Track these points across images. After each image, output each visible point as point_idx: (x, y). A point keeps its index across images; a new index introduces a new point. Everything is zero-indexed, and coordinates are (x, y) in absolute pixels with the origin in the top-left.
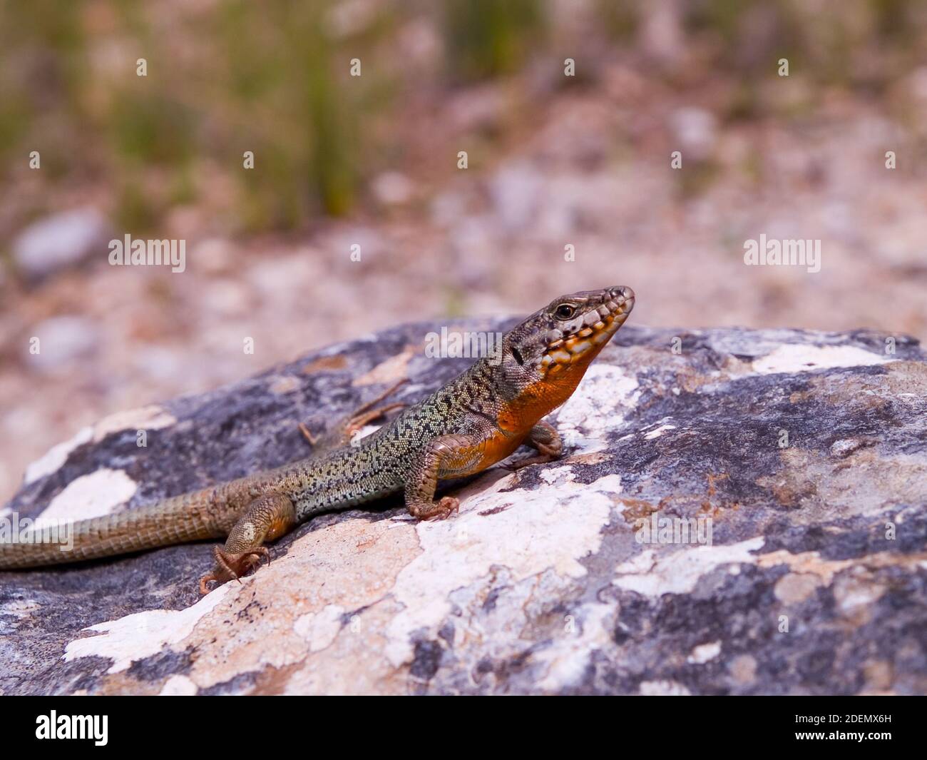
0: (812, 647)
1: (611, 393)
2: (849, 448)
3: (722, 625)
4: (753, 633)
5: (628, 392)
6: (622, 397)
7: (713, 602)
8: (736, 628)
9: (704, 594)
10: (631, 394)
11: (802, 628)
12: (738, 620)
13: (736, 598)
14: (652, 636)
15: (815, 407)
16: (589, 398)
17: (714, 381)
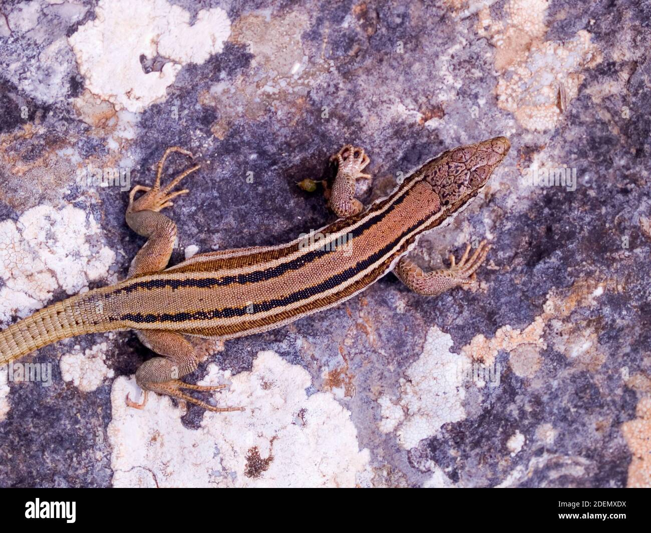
0: (571, 389)
1: (73, 235)
2: (369, 187)
3: (507, 420)
4: (528, 408)
5: (85, 224)
6: (84, 230)
7: (487, 412)
8: (516, 413)
9: (476, 411)
10: (88, 224)
11: (555, 384)
12: (513, 409)
13: (499, 399)
14: (466, 456)
15: (244, 131)
16: (67, 256)
17: (121, 153)
